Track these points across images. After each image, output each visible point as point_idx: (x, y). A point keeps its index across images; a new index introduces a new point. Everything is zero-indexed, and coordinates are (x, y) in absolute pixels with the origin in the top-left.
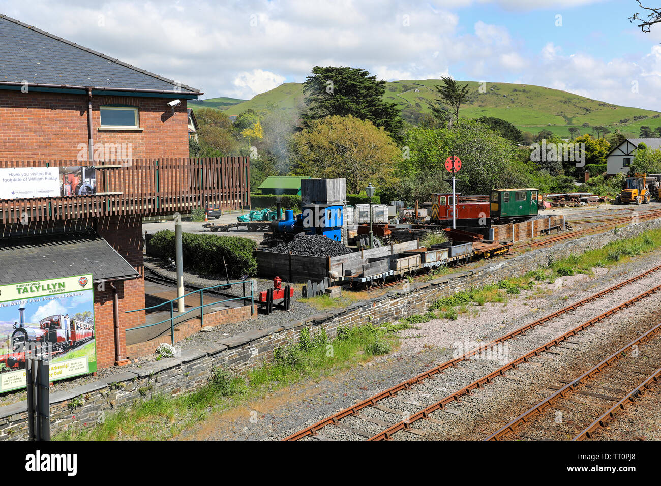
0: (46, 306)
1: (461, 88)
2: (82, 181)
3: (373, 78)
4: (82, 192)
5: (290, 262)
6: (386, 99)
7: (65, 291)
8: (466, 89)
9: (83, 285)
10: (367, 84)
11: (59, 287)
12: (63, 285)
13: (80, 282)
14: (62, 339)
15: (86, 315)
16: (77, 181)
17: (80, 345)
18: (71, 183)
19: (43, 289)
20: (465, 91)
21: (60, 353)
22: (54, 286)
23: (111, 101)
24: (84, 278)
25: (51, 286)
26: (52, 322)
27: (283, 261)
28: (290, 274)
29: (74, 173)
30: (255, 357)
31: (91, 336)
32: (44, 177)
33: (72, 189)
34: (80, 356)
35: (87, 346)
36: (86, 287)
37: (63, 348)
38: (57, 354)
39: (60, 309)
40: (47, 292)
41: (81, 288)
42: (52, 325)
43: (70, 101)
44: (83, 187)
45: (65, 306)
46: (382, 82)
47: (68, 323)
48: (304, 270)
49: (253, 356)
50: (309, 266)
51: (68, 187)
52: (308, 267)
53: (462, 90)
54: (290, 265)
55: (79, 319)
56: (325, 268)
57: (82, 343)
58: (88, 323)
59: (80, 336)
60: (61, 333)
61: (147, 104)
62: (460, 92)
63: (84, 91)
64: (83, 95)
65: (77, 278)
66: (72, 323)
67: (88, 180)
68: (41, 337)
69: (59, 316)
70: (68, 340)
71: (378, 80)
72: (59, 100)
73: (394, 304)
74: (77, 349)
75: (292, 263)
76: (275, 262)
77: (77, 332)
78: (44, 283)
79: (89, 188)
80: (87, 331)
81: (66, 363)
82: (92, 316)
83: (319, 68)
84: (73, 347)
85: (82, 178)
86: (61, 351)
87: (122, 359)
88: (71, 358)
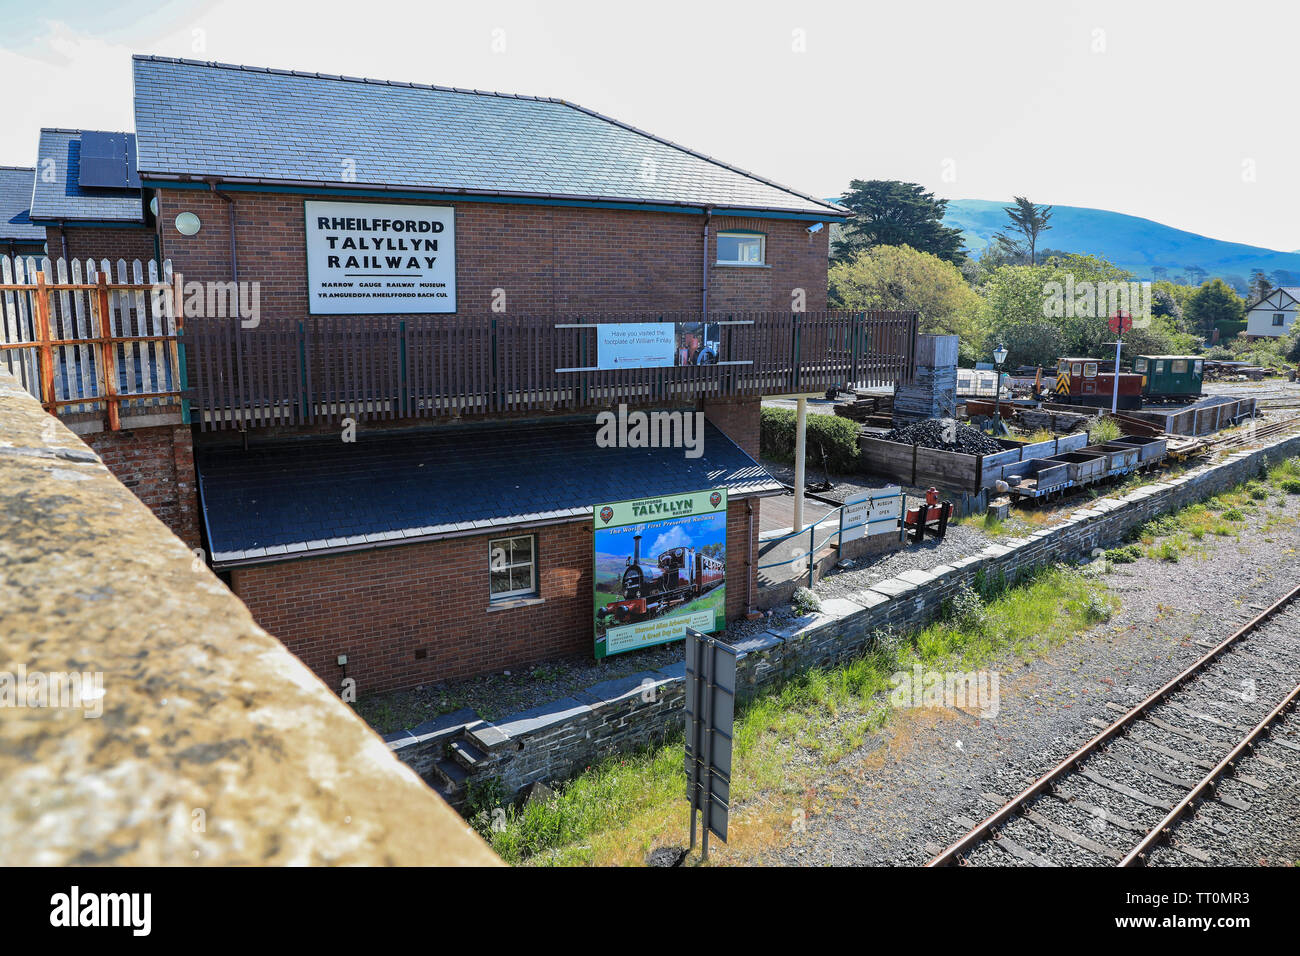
0: (667, 534)
1: (1040, 211)
2: (703, 344)
3: (931, 195)
4: (702, 361)
5: (915, 458)
6: (945, 223)
7: (693, 513)
8: (1048, 213)
9: (715, 505)
10: (921, 203)
11: (686, 507)
12: (689, 504)
13: (712, 500)
14: (684, 582)
15: (717, 549)
16: (696, 344)
17: (707, 591)
18: (688, 347)
19: (666, 510)
20: (1046, 216)
21: (682, 603)
22: (679, 504)
23: (732, 224)
24: (716, 494)
25: (675, 506)
26: (674, 558)
27: (902, 455)
28: (914, 474)
29: (694, 331)
30: (921, 612)
31: (720, 579)
32: (655, 337)
33: (688, 356)
34: (705, 609)
35: (716, 594)
36: (719, 508)
37: (685, 596)
38: (678, 603)
39: (684, 539)
40: (670, 514)
41: (712, 509)
42: (674, 561)
43: (680, 224)
44: (703, 353)
45: (690, 535)
46: (943, 202)
47: (694, 559)
48: (937, 470)
49: (918, 611)
50: (946, 465)
51: (684, 353)
52: (944, 468)
53: (1043, 215)
54: (914, 462)
55: (707, 554)
56: (973, 470)
57: (709, 589)
58: (718, 560)
59: (708, 578)
60: (684, 573)
61: (779, 229)
62: (1039, 216)
63: (701, 210)
64: (698, 216)
65: (708, 494)
66: (698, 559)
67: (711, 342)
68: (660, 578)
69: (683, 548)
70: (692, 583)
71: (936, 198)
72: (668, 224)
73: (1084, 532)
74: (702, 597)
75: (917, 459)
76: (889, 455)
77: (705, 572)
78: (667, 500)
79: (710, 354)
80: (716, 572)
81: (687, 617)
82: (723, 549)
83: (858, 181)
84: (698, 594)
85: (703, 339)
86: (683, 599)
87: (752, 609)
88: (694, 609)
